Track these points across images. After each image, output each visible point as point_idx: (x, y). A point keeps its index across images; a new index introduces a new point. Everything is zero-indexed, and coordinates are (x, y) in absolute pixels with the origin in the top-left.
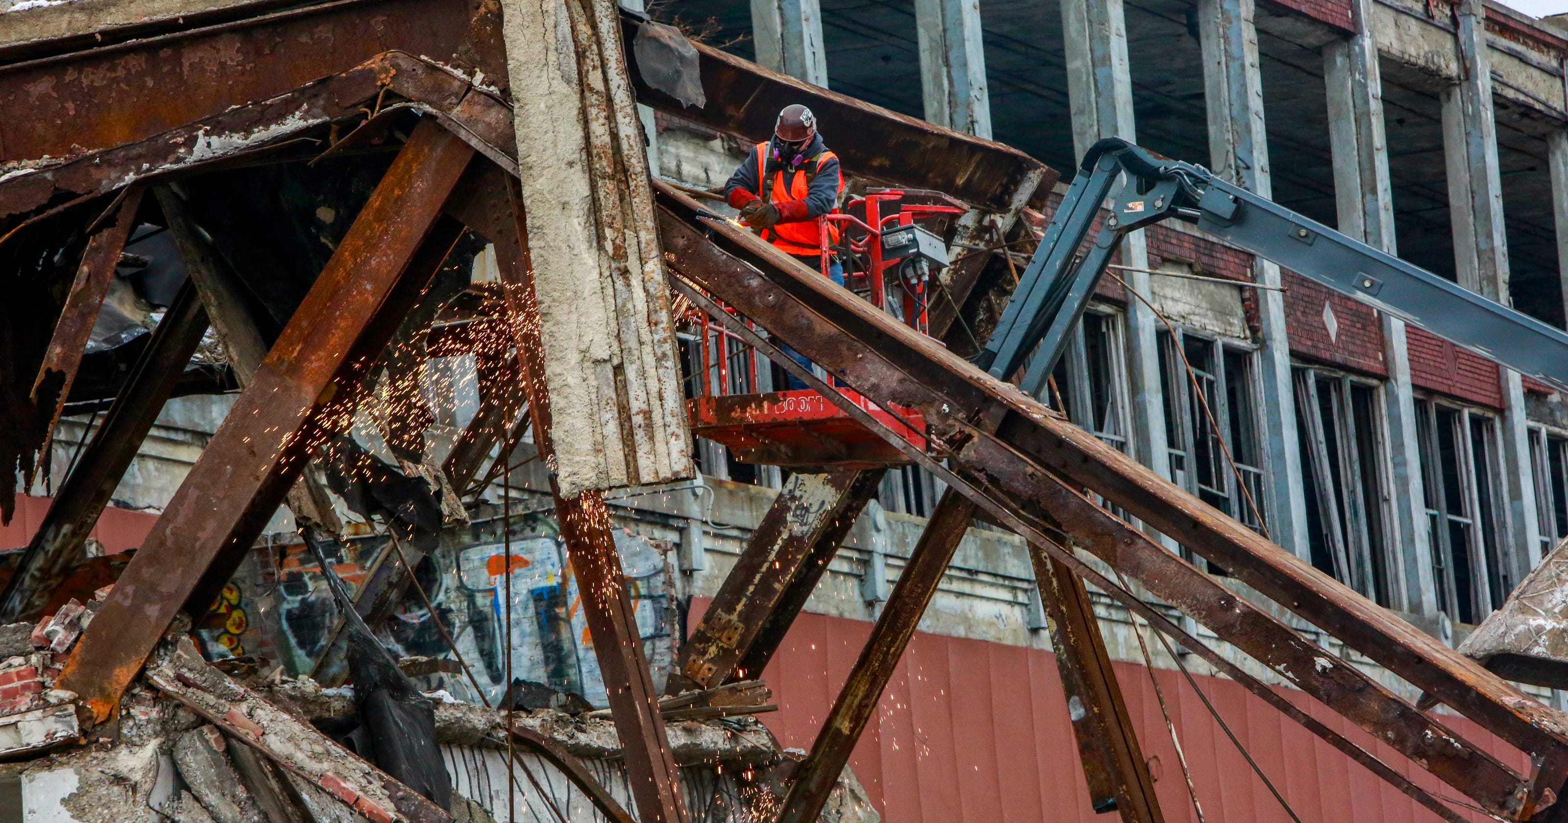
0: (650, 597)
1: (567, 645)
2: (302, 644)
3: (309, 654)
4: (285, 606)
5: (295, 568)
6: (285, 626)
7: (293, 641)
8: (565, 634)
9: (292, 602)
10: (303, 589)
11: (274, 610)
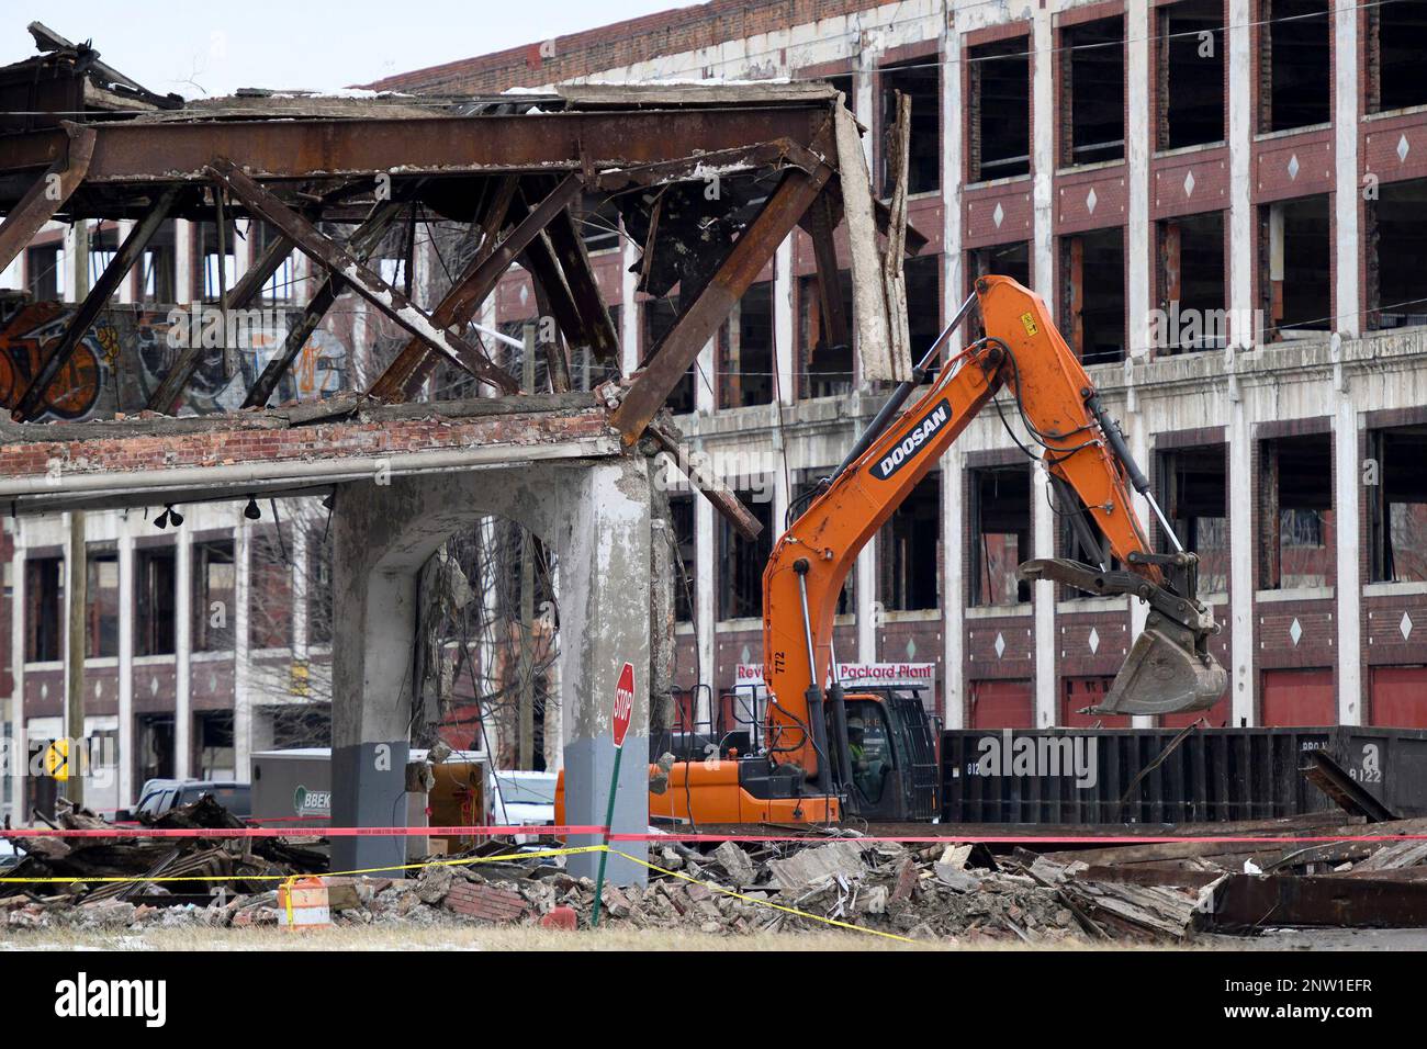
0: (338, 369)
1: (292, 390)
2: (149, 368)
3: (153, 374)
4: (141, 346)
5: (147, 325)
6: (140, 356)
7: (144, 365)
8: (291, 383)
9: (145, 344)
10: (151, 338)
11: (135, 346)
